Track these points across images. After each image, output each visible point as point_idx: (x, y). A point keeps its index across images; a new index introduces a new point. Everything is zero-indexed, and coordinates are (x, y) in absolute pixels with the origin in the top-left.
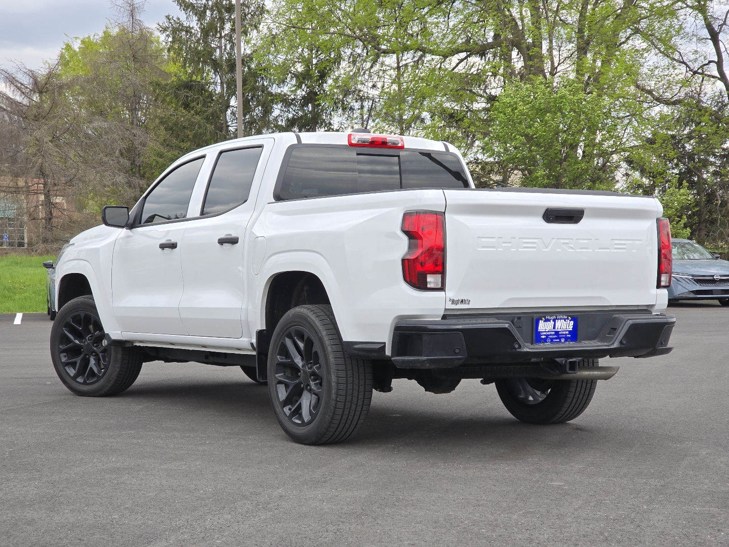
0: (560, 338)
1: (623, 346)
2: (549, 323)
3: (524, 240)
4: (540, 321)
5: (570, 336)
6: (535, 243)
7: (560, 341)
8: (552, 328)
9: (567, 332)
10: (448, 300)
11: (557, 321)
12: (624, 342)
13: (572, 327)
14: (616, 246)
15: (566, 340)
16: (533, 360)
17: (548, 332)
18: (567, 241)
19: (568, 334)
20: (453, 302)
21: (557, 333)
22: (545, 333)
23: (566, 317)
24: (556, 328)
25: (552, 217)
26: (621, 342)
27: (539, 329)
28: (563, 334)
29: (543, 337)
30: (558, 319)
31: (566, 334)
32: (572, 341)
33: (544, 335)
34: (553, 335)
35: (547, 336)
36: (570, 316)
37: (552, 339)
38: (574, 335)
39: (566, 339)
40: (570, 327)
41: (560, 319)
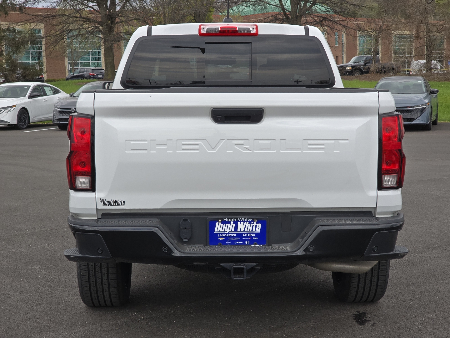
0: (244, 241)
1: (308, 253)
2: (229, 225)
3: (184, 142)
4: (217, 223)
5: (257, 238)
6: (197, 144)
7: (244, 243)
8: (233, 230)
9: (254, 235)
10: (98, 201)
11: (239, 223)
12: (311, 249)
13: (260, 229)
14: (310, 147)
15: (251, 243)
16: (195, 263)
17: (228, 234)
18: (242, 142)
19: (255, 237)
20: (105, 202)
21: (240, 235)
22: (224, 235)
23: (250, 220)
24: (239, 230)
25: (220, 118)
26: (306, 250)
27: (216, 230)
28: (248, 237)
29: (221, 239)
30: (241, 222)
31: (252, 237)
32: (259, 244)
33: (223, 237)
34: (235, 237)
35: (227, 238)
36: (256, 219)
37: (233, 242)
38: (261, 238)
39: (252, 241)
40: (257, 229)
41: (244, 222)
